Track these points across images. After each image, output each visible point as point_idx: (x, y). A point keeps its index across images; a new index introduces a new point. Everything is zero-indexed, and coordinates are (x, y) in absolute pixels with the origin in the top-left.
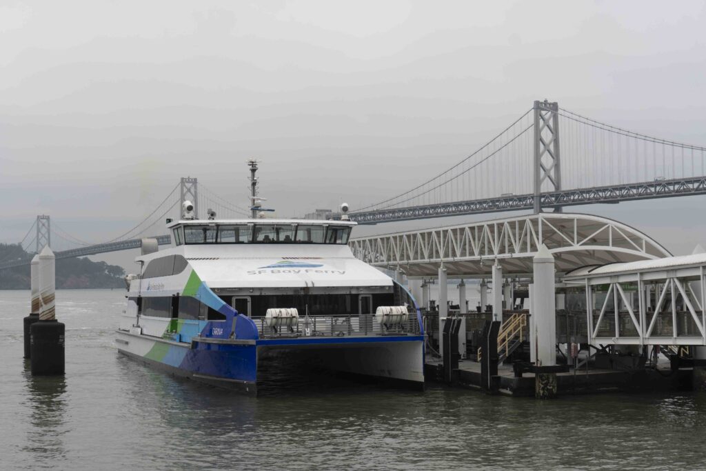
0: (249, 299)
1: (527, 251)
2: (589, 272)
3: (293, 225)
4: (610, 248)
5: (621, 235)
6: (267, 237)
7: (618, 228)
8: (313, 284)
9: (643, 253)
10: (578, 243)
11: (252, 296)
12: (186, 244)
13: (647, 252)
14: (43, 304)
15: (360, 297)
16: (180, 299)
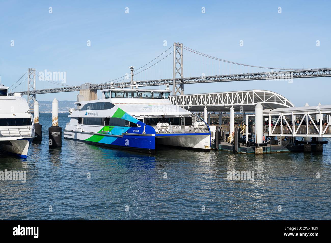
0: (143, 119)
1: (247, 103)
2: (270, 111)
3: (152, 91)
4: (275, 103)
5: (278, 98)
6: (147, 96)
7: (278, 96)
8: (167, 114)
9: (285, 105)
10: (265, 100)
11: (145, 118)
12: (112, 98)
13: (286, 104)
14: (54, 120)
15: (181, 118)
16: (110, 119)
